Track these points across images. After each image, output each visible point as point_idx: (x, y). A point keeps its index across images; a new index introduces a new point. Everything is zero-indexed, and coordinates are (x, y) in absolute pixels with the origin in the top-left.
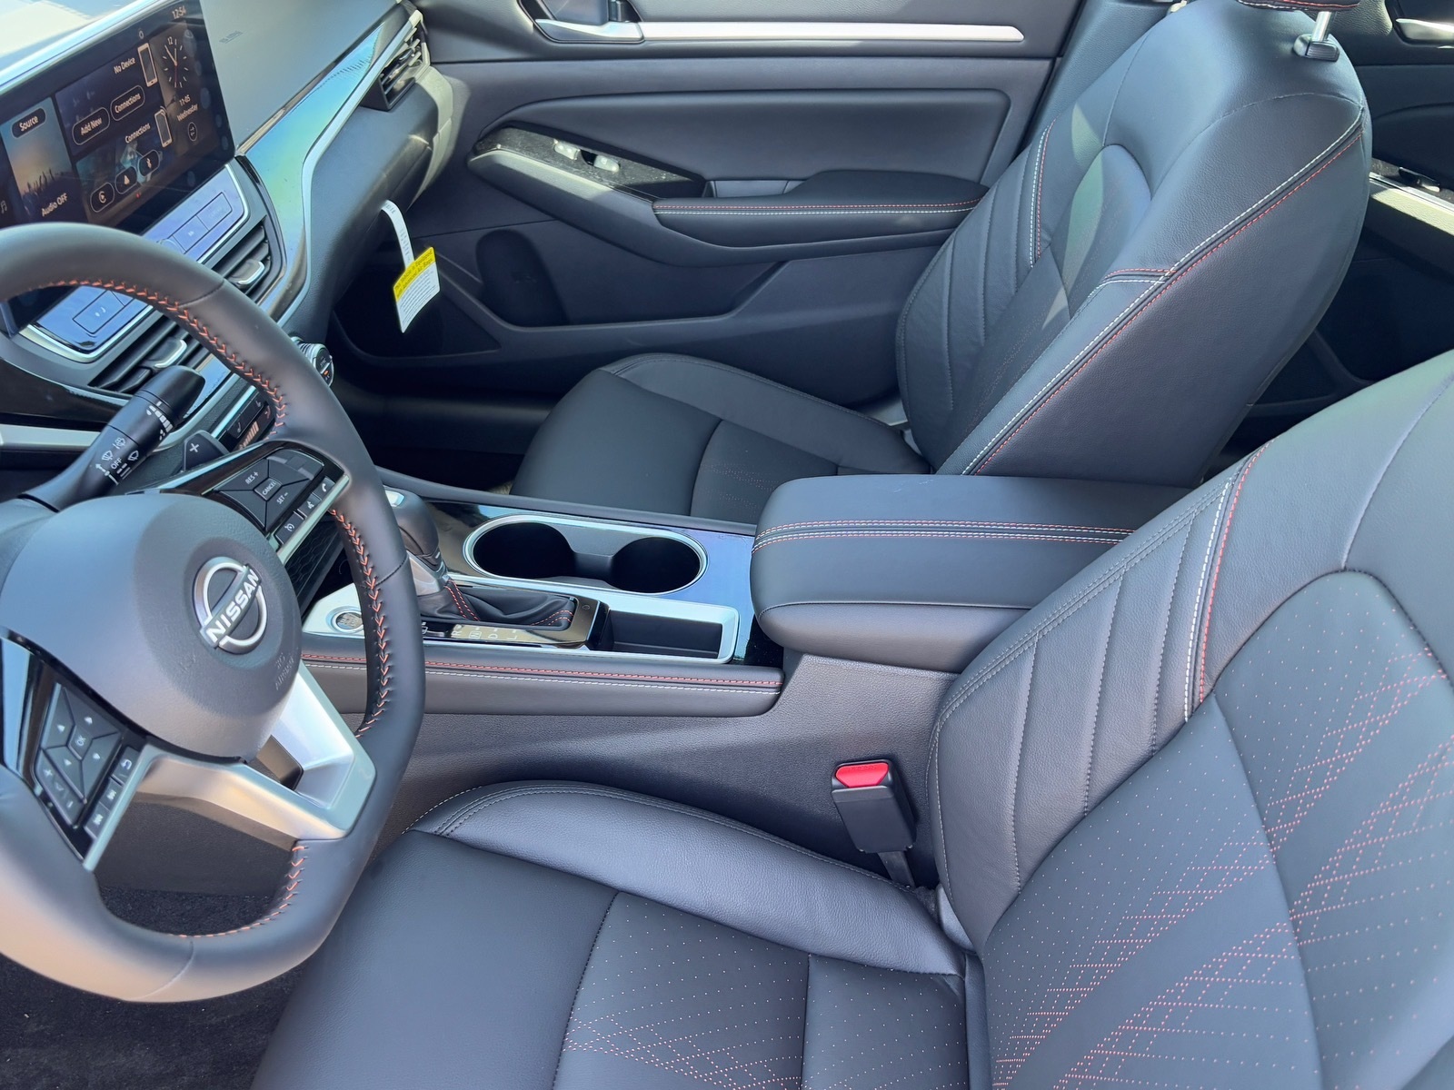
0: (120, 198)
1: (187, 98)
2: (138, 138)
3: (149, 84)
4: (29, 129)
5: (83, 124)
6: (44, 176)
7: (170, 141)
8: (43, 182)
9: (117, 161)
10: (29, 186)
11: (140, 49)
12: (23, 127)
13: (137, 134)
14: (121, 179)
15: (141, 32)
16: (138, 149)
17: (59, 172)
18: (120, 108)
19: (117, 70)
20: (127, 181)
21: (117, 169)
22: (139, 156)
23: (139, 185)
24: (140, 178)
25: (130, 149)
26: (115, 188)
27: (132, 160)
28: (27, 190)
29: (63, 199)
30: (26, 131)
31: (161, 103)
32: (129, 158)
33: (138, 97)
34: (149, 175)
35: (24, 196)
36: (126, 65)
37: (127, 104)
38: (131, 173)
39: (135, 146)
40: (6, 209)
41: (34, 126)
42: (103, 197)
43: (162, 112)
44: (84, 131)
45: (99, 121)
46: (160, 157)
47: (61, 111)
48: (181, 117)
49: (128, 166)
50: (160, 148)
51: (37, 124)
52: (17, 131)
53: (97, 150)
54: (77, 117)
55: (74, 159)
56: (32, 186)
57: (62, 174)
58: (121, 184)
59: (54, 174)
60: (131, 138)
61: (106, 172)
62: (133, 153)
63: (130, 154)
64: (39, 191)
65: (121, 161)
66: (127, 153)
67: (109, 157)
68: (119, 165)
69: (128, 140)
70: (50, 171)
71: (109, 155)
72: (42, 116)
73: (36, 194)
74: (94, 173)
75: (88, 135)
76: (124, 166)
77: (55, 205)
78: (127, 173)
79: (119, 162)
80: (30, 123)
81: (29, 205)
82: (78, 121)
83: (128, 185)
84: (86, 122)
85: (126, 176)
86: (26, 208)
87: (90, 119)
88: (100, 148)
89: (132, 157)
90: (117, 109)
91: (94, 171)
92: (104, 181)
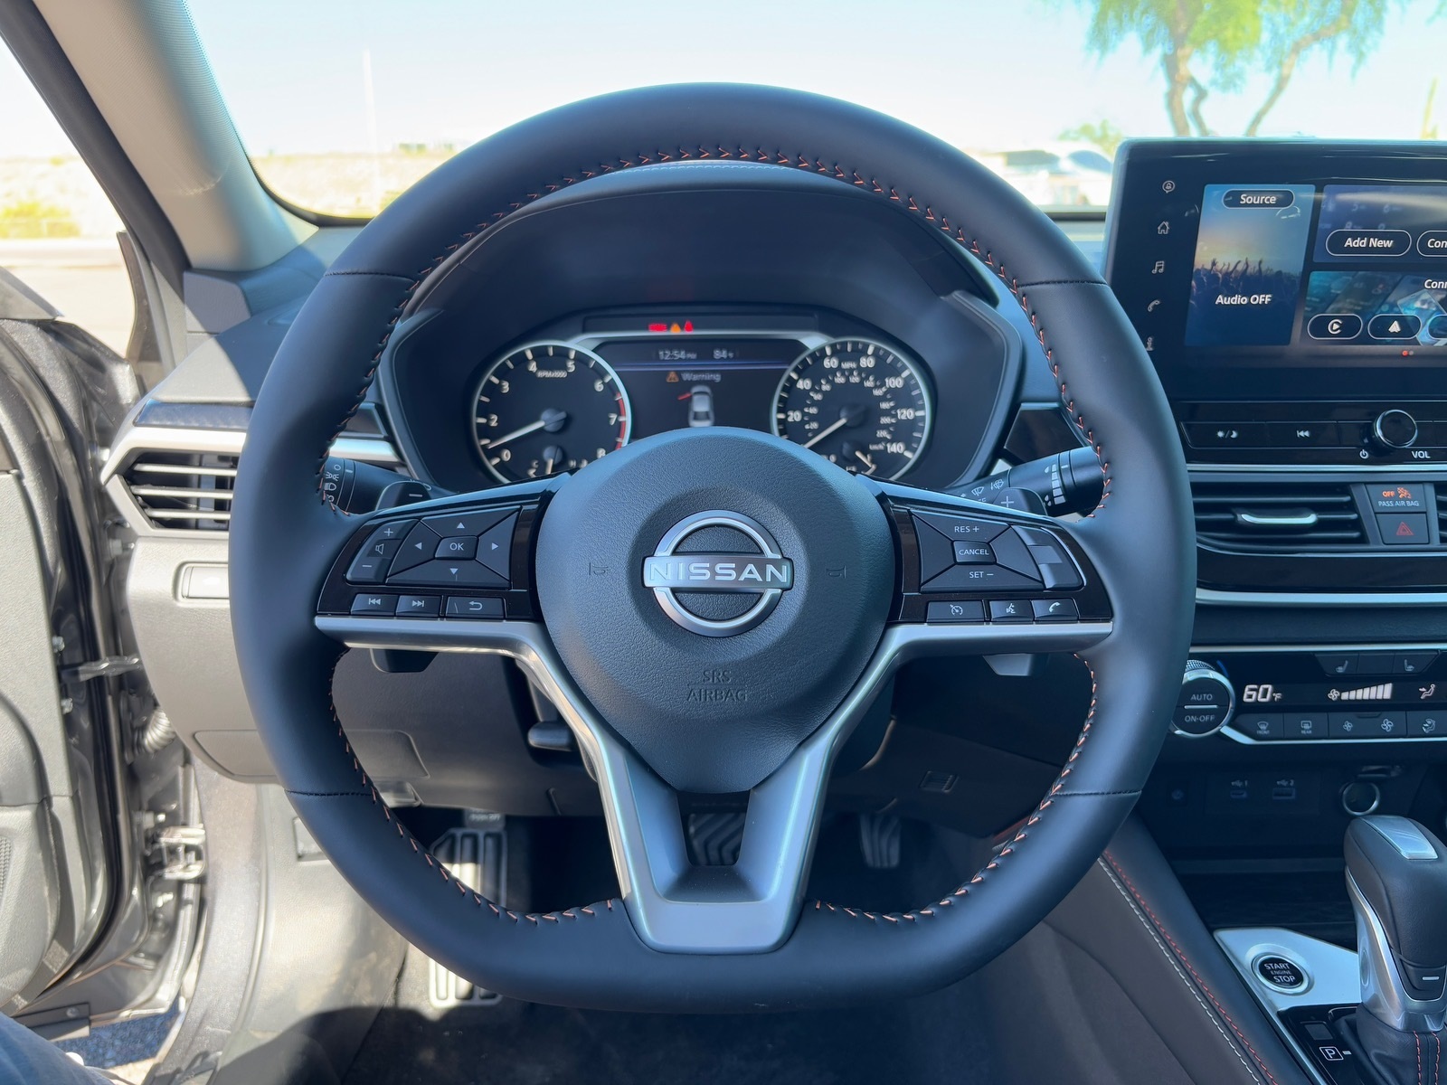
0: (1365, 340)
4: (1253, 205)
5: (1354, 236)
6: (1247, 263)
8: (1240, 268)
9: (1391, 299)
10: (1214, 264)
12: (1246, 200)
16: (1442, 302)
17: (1275, 270)
18: (1440, 243)
20: (1395, 327)
21: (1385, 308)
22: (1438, 311)
23: (1416, 343)
24: (1423, 336)
25: (1426, 296)
26: (1366, 326)
27: (1420, 310)
28: (1208, 266)
29: (1263, 299)
30: (1246, 205)
32: (1418, 305)
35: (1198, 270)
38: (1410, 327)
39: (1440, 297)
40: (1161, 270)
41: (1264, 205)
42: (1336, 326)
44: (1349, 242)
45: (1389, 244)
47: (1322, 210)
49: (1408, 313)
51: (1270, 205)
52: (1233, 200)
53: (1360, 273)
54: (1350, 225)
55: (1310, 265)
56: (1220, 266)
57: (1279, 273)
58: (1381, 327)
59: (1264, 268)
60: (1436, 285)
61: (1362, 303)
62: (1430, 303)
63: (1424, 302)
64: (1227, 275)
65: (1399, 302)
66: (1417, 298)
67: (1380, 289)
68: (1394, 305)
69: (1429, 284)
70: (1260, 262)
71: (1381, 286)
72: (1286, 200)
73: (1220, 275)
74: (1337, 295)
75: (1359, 250)
76: (1402, 310)
77: (1243, 300)
78: (1402, 320)
79: (1395, 301)
80: (1260, 200)
81: (1200, 282)
82: (1348, 228)
83: (1394, 334)
84: (1362, 236)
85: (1396, 323)
86: (1193, 283)
87: (1370, 235)
88: (1369, 273)
89: (1425, 307)
90: (1432, 243)
91: (1339, 292)
92: (1351, 311)
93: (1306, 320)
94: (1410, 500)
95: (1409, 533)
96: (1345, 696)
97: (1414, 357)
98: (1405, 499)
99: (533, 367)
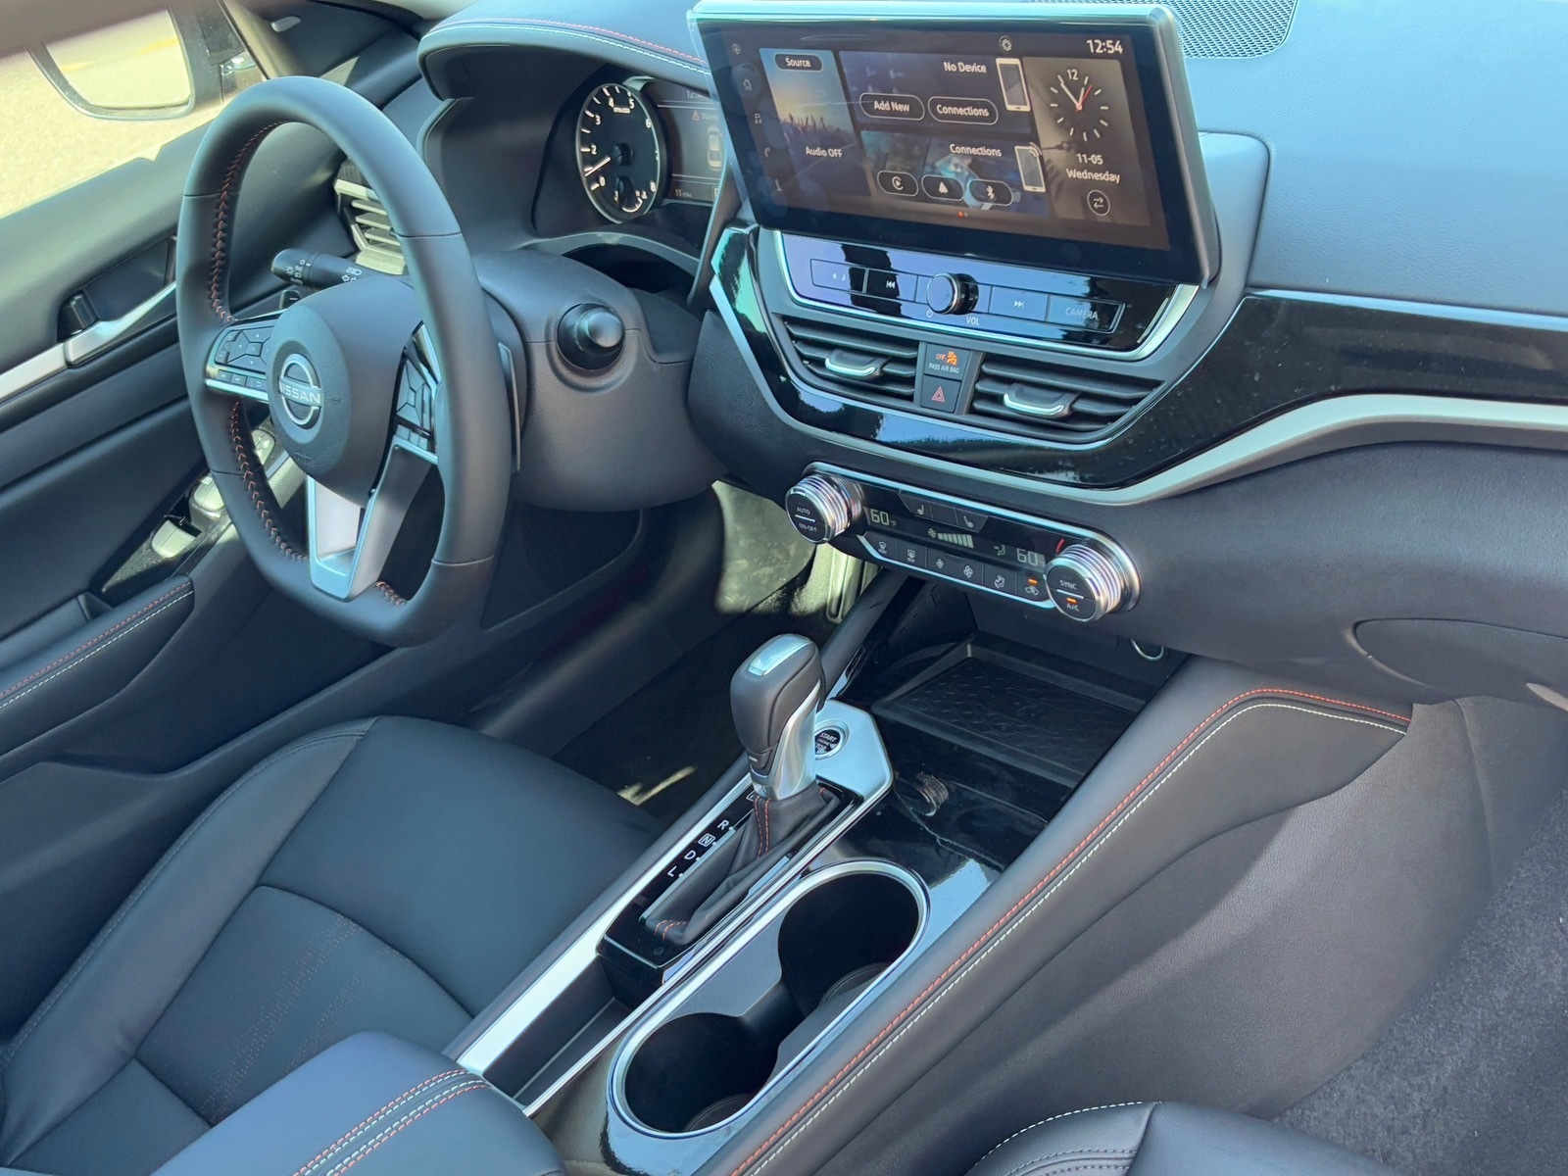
0: (922, 198)
1: (1097, 159)
2: (974, 157)
3: (1010, 108)
4: (795, 68)
5: (879, 99)
6: (813, 120)
7: (1042, 189)
9: (929, 160)
10: (792, 118)
11: (999, 61)
12: (791, 63)
13: (974, 151)
14: (936, 183)
15: (1005, 41)
16: (970, 167)
17: (835, 127)
18: (947, 110)
19: (948, 67)
20: (943, 189)
21: (928, 169)
22: (971, 175)
23: (966, 205)
24: (968, 199)
25: (955, 160)
26: (921, 185)
27: (957, 174)
28: (789, 121)
29: (836, 153)
30: (791, 67)
31: (1033, 138)
32: (952, 168)
33: (985, 113)
34: (987, 206)
35: (783, 123)
36: (967, 68)
37: (961, 111)
38: (955, 191)
39: (968, 161)
40: (760, 121)
41: (802, 68)
42: (898, 184)
43: (1032, 149)
44: (876, 105)
45: (906, 108)
46: (1015, 197)
47: (845, 71)
48: (1072, 174)
49: (948, 175)
50: (1019, 187)
51: (807, 68)
52: (781, 61)
53: (897, 134)
54: (870, 88)
55: (858, 127)
56: (796, 120)
57: (838, 130)
58: (932, 184)
59: (827, 126)
60: (960, 150)
61: (908, 163)
62: (962, 167)
63: (956, 166)
64: (804, 128)
65: (938, 164)
66: (949, 161)
67: (916, 151)
68: (934, 168)
69: (954, 148)
70: (822, 119)
71: (917, 148)
72: (816, 64)
73: (800, 129)
74: (888, 154)
75: (885, 113)
76: (942, 172)
77: (823, 153)
78: (946, 182)
79: (934, 163)
80: (799, 63)
81: (787, 132)
82: (871, 92)
83: (943, 195)
84: (886, 98)
85: (942, 185)
86: (785, 134)
87: (891, 99)
88: (902, 135)
89: (959, 170)
90: (941, 109)
91: (887, 151)
92: (903, 170)
93: (874, 175)
94: (954, 366)
95: (942, 399)
96: (940, 536)
97: (969, 218)
98: (950, 365)
99: (611, 103)
